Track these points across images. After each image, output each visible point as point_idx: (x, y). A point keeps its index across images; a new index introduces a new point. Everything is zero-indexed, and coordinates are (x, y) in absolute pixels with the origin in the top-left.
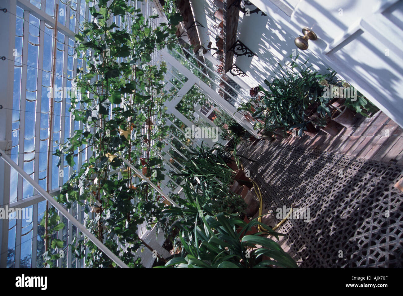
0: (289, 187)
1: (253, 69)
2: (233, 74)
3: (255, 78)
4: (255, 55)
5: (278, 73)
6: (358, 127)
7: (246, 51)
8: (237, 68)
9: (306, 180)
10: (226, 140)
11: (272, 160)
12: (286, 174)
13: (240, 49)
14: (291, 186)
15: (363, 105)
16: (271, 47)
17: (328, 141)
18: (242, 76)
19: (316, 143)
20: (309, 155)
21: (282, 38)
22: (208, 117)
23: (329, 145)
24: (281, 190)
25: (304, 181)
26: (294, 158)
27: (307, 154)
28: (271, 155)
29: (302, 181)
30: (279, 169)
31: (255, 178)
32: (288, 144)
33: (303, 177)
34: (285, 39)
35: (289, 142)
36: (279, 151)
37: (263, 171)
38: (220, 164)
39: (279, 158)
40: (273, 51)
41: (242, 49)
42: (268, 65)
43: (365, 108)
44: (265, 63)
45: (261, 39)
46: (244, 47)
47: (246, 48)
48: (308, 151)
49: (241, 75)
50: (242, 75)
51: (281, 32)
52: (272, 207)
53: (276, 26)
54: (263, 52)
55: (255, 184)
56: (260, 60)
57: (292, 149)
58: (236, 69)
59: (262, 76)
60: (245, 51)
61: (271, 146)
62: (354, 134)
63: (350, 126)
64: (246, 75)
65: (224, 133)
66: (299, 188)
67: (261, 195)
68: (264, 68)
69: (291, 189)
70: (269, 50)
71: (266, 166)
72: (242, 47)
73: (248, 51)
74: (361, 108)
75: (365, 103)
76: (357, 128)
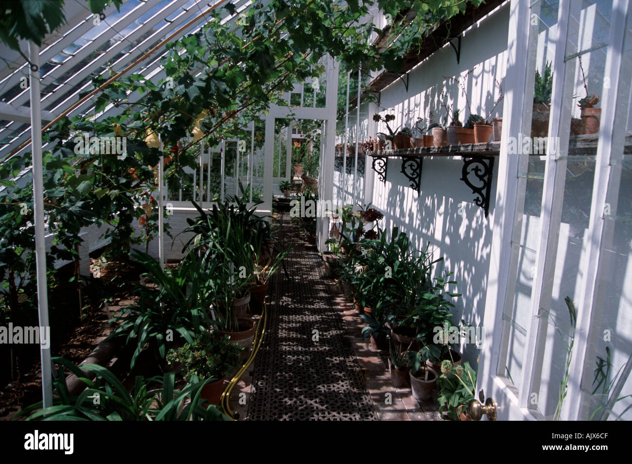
0: (297, 384)
1: (399, 193)
2: (374, 165)
3: (389, 199)
4: (419, 192)
5: (416, 236)
6: (423, 411)
7: (416, 178)
8: (386, 164)
9: (321, 403)
10: (283, 192)
11: (308, 310)
12: (308, 357)
13: (413, 167)
14: (300, 386)
15: (451, 403)
16: (443, 216)
17: (381, 382)
18: (380, 178)
19: (369, 362)
20: (349, 369)
21: (462, 230)
22: (293, 139)
23: (379, 389)
24: (286, 373)
25: (318, 400)
26: (332, 348)
27: (348, 364)
28: (312, 297)
29: (316, 397)
30: (305, 337)
31: (271, 305)
32: (341, 313)
33: (320, 393)
34: (464, 238)
35: (345, 312)
36: (325, 307)
37: (286, 310)
38: (253, 249)
39: (318, 318)
40: (439, 220)
41: (415, 171)
42: (417, 216)
43: (448, 407)
44: (418, 211)
45: (444, 197)
46: (418, 171)
47: (419, 176)
48: (353, 362)
49: (380, 176)
50: (382, 178)
51: (469, 227)
52: (259, 383)
53: (473, 220)
54: (429, 204)
55: (264, 316)
56: (417, 202)
57: (340, 329)
58: (382, 164)
59: (398, 210)
60: (414, 176)
61: (323, 283)
62: (411, 414)
63: (417, 397)
64: (385, 183)
65: (289, 182)
66: (306, 402)
67: (259, 345)
68: (410, 210)
69: (296, 389)
70: (437, 214)
71: (295, 307)
72: (417, 169)
73: (417, 180)
74: (446, 403)
75: (454, 404)
76: (420, 411)
